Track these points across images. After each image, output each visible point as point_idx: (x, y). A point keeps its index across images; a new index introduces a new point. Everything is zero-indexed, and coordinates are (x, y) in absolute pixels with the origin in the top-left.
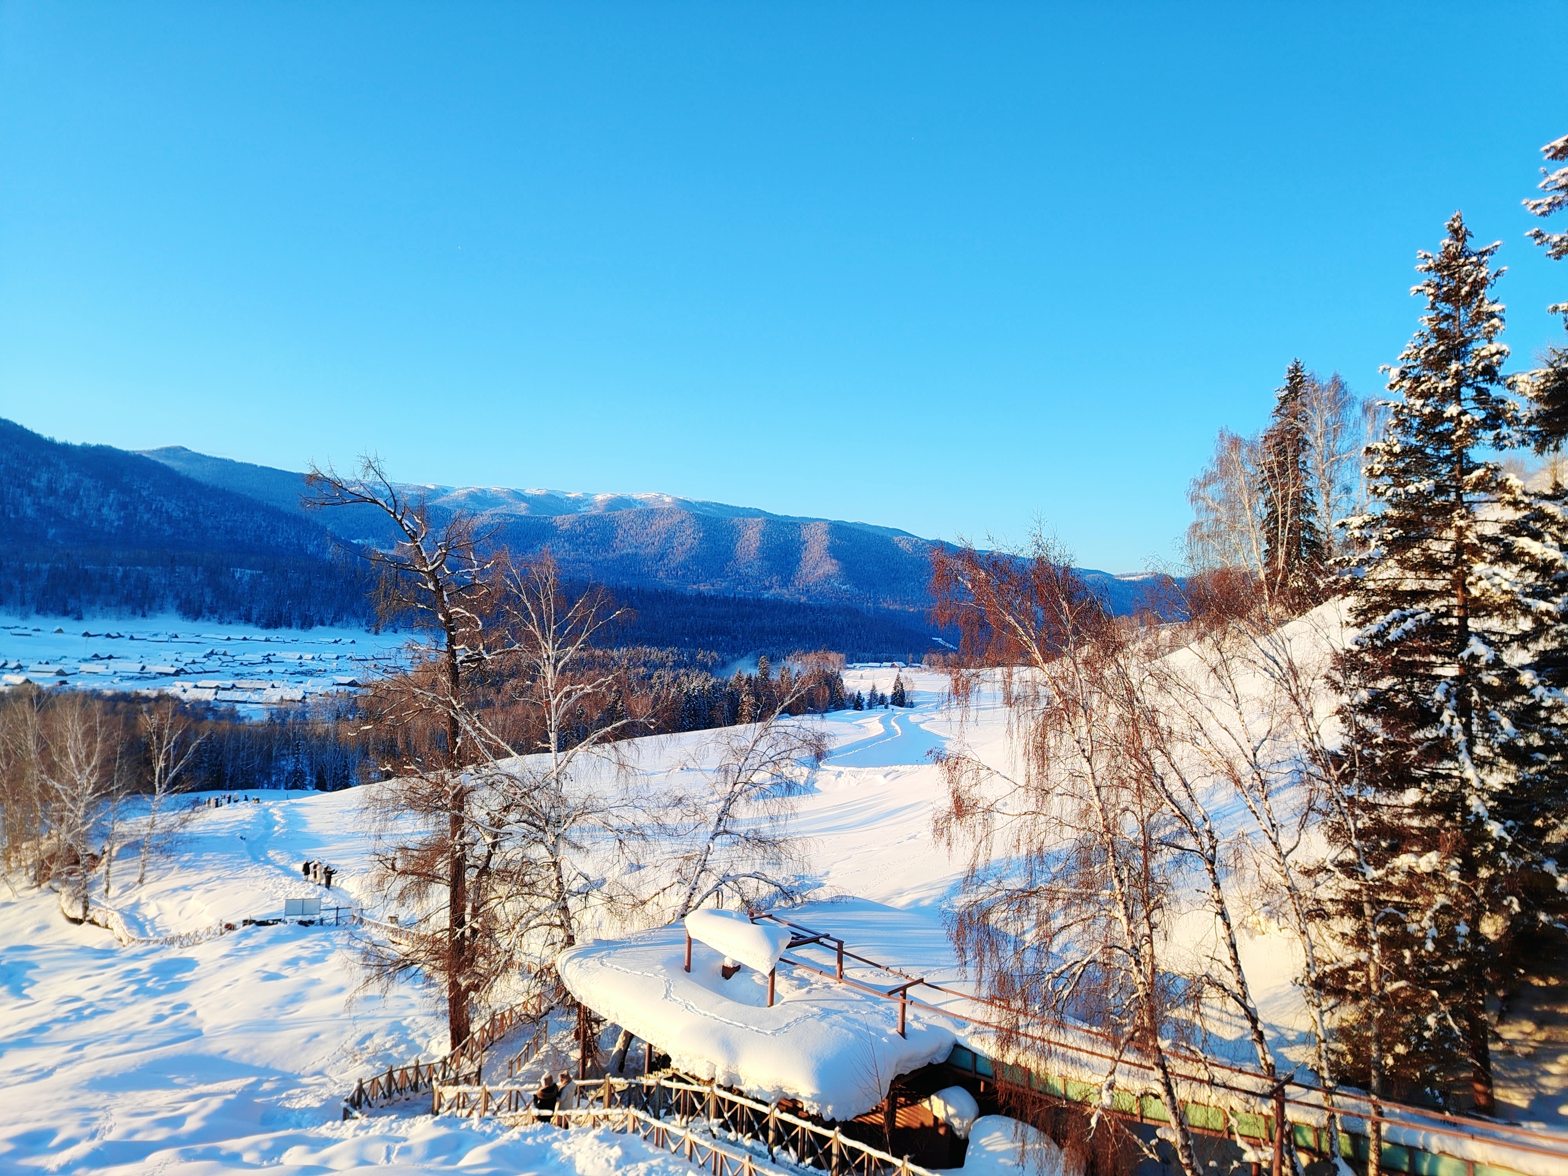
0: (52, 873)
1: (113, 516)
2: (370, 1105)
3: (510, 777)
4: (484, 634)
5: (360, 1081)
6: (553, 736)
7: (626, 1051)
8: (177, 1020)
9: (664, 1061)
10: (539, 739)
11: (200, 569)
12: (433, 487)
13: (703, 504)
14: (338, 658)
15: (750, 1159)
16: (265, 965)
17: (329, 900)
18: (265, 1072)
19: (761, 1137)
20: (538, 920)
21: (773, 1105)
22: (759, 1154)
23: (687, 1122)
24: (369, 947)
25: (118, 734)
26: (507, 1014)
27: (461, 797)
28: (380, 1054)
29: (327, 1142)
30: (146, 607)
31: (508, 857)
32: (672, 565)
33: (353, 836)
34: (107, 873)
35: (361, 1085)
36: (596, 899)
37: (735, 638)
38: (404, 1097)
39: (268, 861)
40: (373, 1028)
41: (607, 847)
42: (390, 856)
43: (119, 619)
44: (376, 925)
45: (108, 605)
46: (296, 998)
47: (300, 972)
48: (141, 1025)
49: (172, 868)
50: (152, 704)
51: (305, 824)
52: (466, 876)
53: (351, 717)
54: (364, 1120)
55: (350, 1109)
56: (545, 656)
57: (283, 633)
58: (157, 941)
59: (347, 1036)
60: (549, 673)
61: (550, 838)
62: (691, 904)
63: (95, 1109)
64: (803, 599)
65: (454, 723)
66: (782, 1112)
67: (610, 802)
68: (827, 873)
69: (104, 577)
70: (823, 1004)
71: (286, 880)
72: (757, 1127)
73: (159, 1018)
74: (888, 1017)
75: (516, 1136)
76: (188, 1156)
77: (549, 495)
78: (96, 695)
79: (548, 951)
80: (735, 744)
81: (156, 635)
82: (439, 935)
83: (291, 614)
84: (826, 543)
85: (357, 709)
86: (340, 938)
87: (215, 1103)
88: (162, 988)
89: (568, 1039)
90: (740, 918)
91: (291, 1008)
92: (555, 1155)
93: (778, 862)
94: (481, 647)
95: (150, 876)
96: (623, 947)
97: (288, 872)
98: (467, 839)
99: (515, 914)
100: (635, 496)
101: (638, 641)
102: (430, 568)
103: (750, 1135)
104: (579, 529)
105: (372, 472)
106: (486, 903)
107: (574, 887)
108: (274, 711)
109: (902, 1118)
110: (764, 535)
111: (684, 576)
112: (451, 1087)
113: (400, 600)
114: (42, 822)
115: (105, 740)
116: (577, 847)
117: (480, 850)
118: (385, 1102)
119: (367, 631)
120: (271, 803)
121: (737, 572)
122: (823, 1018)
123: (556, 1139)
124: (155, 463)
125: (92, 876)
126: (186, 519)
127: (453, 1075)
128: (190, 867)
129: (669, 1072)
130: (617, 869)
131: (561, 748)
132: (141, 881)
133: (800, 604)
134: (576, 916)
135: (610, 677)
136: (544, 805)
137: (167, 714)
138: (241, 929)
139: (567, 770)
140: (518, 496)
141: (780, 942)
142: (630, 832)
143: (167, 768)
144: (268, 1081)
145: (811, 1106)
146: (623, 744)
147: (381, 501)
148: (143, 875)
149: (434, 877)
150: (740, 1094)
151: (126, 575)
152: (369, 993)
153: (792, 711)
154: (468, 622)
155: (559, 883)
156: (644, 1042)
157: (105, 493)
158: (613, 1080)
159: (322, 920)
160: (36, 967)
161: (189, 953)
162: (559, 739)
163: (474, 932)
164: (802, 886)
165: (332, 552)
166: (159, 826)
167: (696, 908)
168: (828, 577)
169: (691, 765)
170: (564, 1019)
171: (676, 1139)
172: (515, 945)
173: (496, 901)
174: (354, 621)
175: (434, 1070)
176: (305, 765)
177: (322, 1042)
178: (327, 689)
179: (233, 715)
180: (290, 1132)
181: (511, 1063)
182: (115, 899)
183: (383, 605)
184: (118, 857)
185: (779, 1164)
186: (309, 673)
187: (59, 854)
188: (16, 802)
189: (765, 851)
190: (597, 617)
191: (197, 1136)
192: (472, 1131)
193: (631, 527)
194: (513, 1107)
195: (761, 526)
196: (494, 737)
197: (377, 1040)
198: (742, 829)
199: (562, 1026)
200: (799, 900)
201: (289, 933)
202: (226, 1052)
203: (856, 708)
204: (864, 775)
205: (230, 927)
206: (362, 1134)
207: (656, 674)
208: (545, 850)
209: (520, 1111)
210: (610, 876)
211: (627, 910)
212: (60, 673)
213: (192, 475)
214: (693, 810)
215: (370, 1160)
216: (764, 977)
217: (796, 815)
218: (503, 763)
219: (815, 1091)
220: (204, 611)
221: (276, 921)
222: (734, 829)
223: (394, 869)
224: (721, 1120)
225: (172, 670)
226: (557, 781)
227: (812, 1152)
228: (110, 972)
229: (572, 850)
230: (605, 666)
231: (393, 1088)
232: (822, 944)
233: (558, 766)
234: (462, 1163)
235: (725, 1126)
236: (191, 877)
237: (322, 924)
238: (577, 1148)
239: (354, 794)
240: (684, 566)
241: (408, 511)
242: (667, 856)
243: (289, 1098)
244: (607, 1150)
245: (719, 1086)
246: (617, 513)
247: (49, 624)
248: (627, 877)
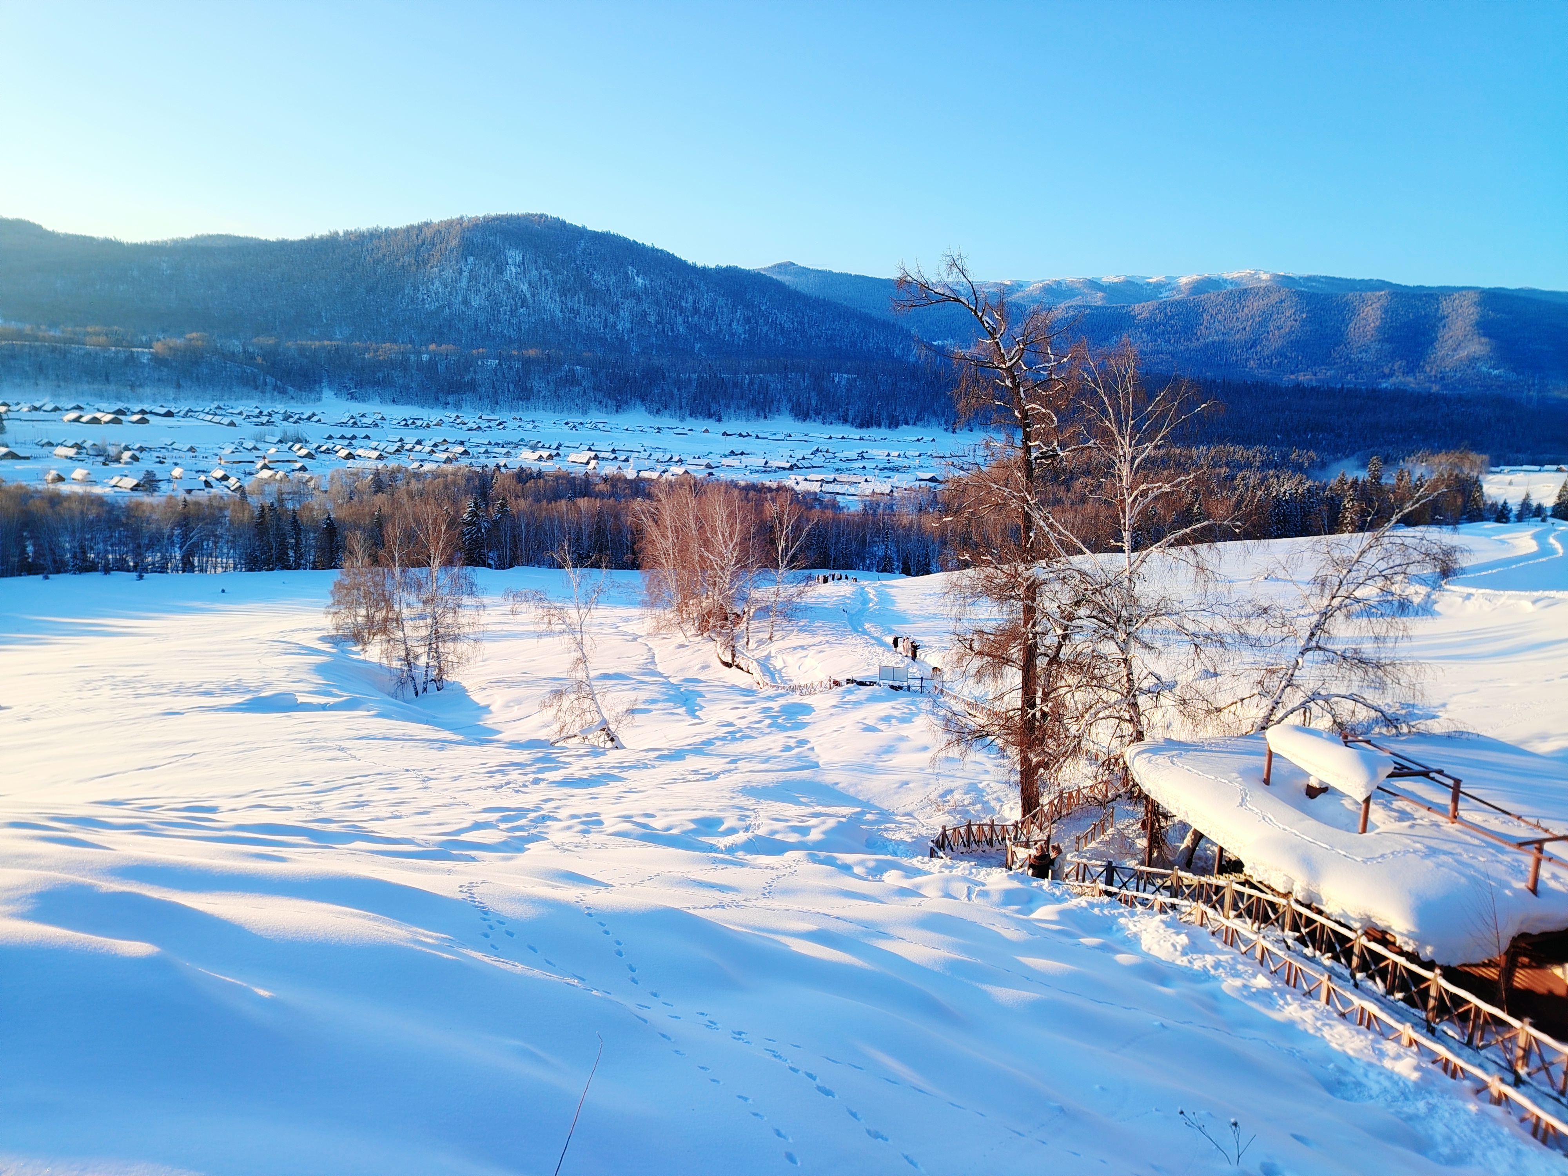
0: (710, 625)
1: (740, 330)
2: (952, 849)
3: (1081, 573)
4: (1059, 430)
5: (944, 827)
6: (1126, 535)
7: (1194, 849)
8: (801, 753)
9: (1236, 866)
10: (1112, 538)
11: (807, 374)
12: (1008, 283)
13: (1309, 279)
14: (920, 455)
15: (1330, 979)
16: (865, 719)
17: (915, 670)
18: (867, 806)
19: (1343, 960)
20: (1107, 712)
21: (1360, 932)
22: (1340, 976)
23: (1259, 928)
24: (949, 715)
25: (751, 517)
26: (1074, 794)
27: (1033, 589)
28: (959, 808)
29: (918, 872)
30: (767, 410)
31: (1079, 649)
32: (1266, 353)
33: (935, 617)
34: (747, 629)
35: (945, 831)
36: (1167, 700)
37: (1340, 436)
38: (980, 849)
39: (865, 632)
40: (953, 785)
41: (1182, 651)
42: (967, 637)
43: (748, 420)
44: (955, 697)
45: (739, 408)
46: (889, 750)
47: (892, 728)
48: (775, 752)
49: (793, 630)
50: (774, 493)
51: (893, 603)
52: (1038, 662)
53: (931, 510)
54: (948, 861)
55: (936, 849)
56: (1121, 453)
57: (874, 432)
58: (784, 688)
59: (931, 788)
60: (1125, 472)
61: (1121, 636)
62: (1272, 718)
63: (747, 809)
64: (1435, 388)
65: (1028, 517)
66: (1369, 941)
67: (1187, 605)
68: (1444, 705)
69: (735, 385)
70: (1433, 843)
71: (880, 650)
72: (1338, 949)
73: (788, 748)
74: (1516, 870)
75: (1084, 904)
76: (815, 860)
77: (1128, 282)
78: (734, 484)
79: (1116, 742)
80: (1336, 555)
81: (775, 434)
82: (1011, 713)
83: (880, 414)
84: (1475, 317)
85: (937, 503)
86: (925, 704)
87: (831, 823)
88: (789, 725)
89: (1135, 827)
90: (1331, 739)
91: (885, 757)
92: (1121, 929)
93: (1382, 686)
94: (1055, 444)
95: (777, 635)
96: (1196, 750)
97: (882, 644)
98: (1038, 629)
99: (1084, 704)
100: (1225, 276)
101: (1221, 439)
102: (1008, 364)
103: (1330, 955)
104: (1159, 317)
105: (956, 270)
106: (1055, 690)
107: (1145, 685)
108: (867, 503)
109: (1522, 978)
110: (1386, 311)
111: (1279, 365)
112: (1023, 849)
113: (979, 397)
114: (702, 585)
115: (742, 522)
116: (1149, 647)
117: (1051, 640)
118: (964, 850)
119: (946, 430)
120: (866, 583)
121: (1348, 358)
122: (1427, 856)
123: (1122, 915)
124: (771, 279)
125: (737, 631)
126: (795, 330)
127: (1023, 838)
128: (806, 631)
129: (1242, 878)
130: (1191, 673)
131: (1134, 549)
132: (771, 638)
133: (1430, 394)
134: (1147, 713)
135: (1192, 476)
136: (1115, 602)
137: (785, 502)
138: (846, 686)
139: (1140, 570)
140: (1094, 285)
141: (1379, 770)
142: (1207, 637)
143: (786, 546)
144: (870, 813)
145: (1406, 943)
146: (1203, 548)
147: (964, 300)
148: (772, 634)
149: (1008, 660)
150: (1320, 912)
151: (751, 383)
152: (950, 755)
153: (1409, 521)
154: (1044, 417)
155: (1129, 680)
156: (1214, 844)
157: (734, 311)
158: (1181, 874)
159: (909, 687)
160: (704, 696)
161: (807, 700)
162: (1133, 538)
163: (1044, 715)
164: (1410, 715)
165: (917, 354)
166: (782, 595)
167: (1279, 722)
168: (1472, 361)
169: (1281, 574)
170: (1131, 808)
171: (1247, 941)
172: (1084, 732)
173: (1066, 689)
174: (934, 420)
175: (1007, 831)
176: (892, 552)
177: (910, 789)
178: (911, 484)
179: (835, 506)
180: (889, 857)
181: (1078, 838)
182: (753, 650)
183: (963, 402)
184: (754, 618)
185: (1362, 991)
186: (896, 469)
187: (714, 611)
188: (684, 567)
189: (1366, 672)
190: (1179, 412)
191: (818, 846)
192: (1043, 890)
193: (1220, 311)
194: (1080, 878)
195: (1383, 301)
196: (1067, 533)
197: (957, 796)
198: (1339, 647)
199: (1128, 814)
200: (1405, 729)
201: (883, 694)
202: (837, 784)
203: (1498, 520)
204: (1503, 600)
205: (837, 683)
206: (947, 872)
207: (1240, 475)
208: (1115, 646)
209: (1087, 883)
210: (1183, 679)
211: (1201, 715)
212: (708, 466)
213: (799, 289)
214: (1280, 621)
215: (953, 894)
216: (1357, 803)
217: (1410, 638)
218: (1076, 559)
219: (1413, 929)
220: (811, 412)
221: (873, 683)
222: (1329, 647)
223: (971, 649)
224: (1297, 934)
225: (788, 465)
226: (1130, 580)
227: (1404, 988)
228: (752, 707)
229: (1142, 650)
230: (1182, 467)
231: (972, 839)
232: (1433, 779)
233: (1131, 565)
234: (1034, 916)
235: (1301, 940)
236: (806, 639)
237: (909, 690)
238: (1143, 927)
239: (936, 580)
240: (1280, 353)
241: (988, 308)
242: (1246, 667)
243: (887, 830)
244: (1174, 936)
245: (1297, 901)
246: (1203, 297)
247: (699, 424)
248: (1202, 682)
